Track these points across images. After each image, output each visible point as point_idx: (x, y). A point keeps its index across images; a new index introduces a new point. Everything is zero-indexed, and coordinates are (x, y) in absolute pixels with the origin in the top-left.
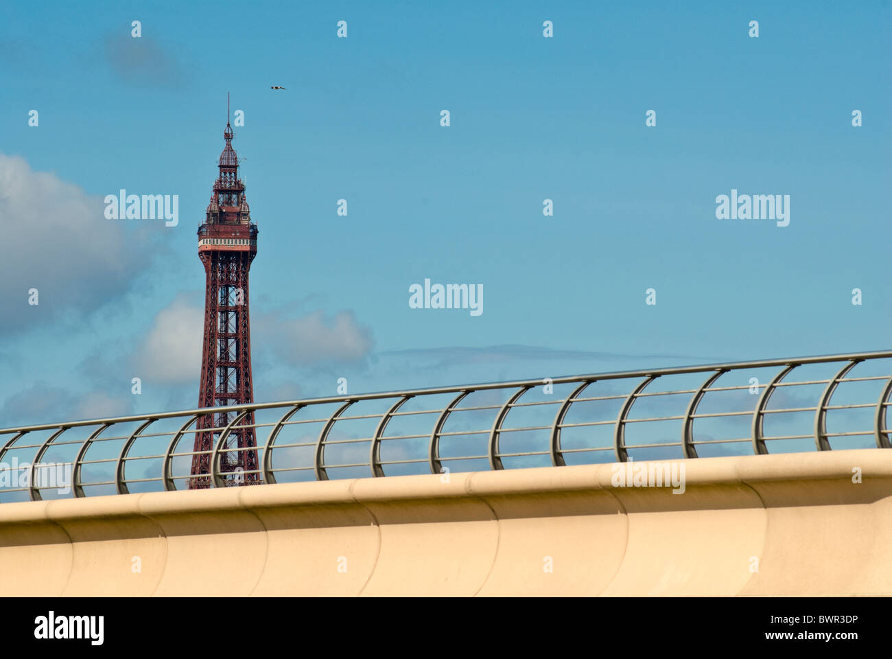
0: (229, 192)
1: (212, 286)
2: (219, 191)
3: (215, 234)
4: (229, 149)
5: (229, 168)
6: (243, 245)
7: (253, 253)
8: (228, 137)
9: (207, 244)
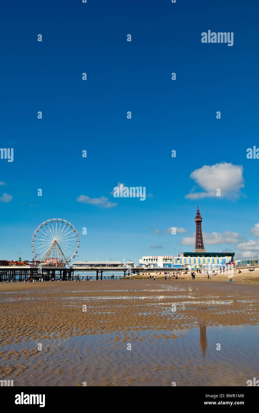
0: (199, 214)
1: (197, 225)
2: (197, 214)
3: (197, 219)
4: (198, 209)
5: (198, 211)
6: (200, 220)
7: (202, 221)
8: (198, 207)
9: (196, 220)
